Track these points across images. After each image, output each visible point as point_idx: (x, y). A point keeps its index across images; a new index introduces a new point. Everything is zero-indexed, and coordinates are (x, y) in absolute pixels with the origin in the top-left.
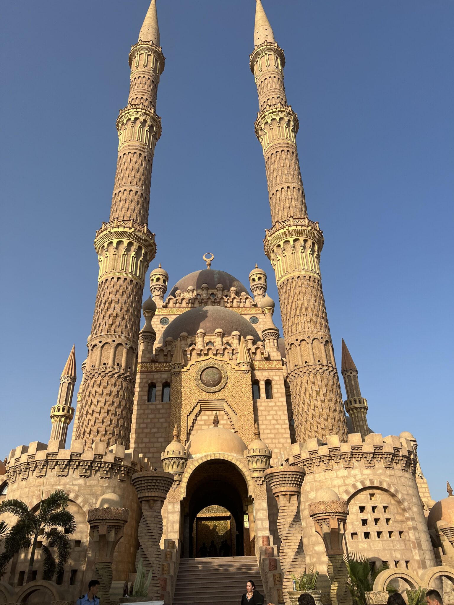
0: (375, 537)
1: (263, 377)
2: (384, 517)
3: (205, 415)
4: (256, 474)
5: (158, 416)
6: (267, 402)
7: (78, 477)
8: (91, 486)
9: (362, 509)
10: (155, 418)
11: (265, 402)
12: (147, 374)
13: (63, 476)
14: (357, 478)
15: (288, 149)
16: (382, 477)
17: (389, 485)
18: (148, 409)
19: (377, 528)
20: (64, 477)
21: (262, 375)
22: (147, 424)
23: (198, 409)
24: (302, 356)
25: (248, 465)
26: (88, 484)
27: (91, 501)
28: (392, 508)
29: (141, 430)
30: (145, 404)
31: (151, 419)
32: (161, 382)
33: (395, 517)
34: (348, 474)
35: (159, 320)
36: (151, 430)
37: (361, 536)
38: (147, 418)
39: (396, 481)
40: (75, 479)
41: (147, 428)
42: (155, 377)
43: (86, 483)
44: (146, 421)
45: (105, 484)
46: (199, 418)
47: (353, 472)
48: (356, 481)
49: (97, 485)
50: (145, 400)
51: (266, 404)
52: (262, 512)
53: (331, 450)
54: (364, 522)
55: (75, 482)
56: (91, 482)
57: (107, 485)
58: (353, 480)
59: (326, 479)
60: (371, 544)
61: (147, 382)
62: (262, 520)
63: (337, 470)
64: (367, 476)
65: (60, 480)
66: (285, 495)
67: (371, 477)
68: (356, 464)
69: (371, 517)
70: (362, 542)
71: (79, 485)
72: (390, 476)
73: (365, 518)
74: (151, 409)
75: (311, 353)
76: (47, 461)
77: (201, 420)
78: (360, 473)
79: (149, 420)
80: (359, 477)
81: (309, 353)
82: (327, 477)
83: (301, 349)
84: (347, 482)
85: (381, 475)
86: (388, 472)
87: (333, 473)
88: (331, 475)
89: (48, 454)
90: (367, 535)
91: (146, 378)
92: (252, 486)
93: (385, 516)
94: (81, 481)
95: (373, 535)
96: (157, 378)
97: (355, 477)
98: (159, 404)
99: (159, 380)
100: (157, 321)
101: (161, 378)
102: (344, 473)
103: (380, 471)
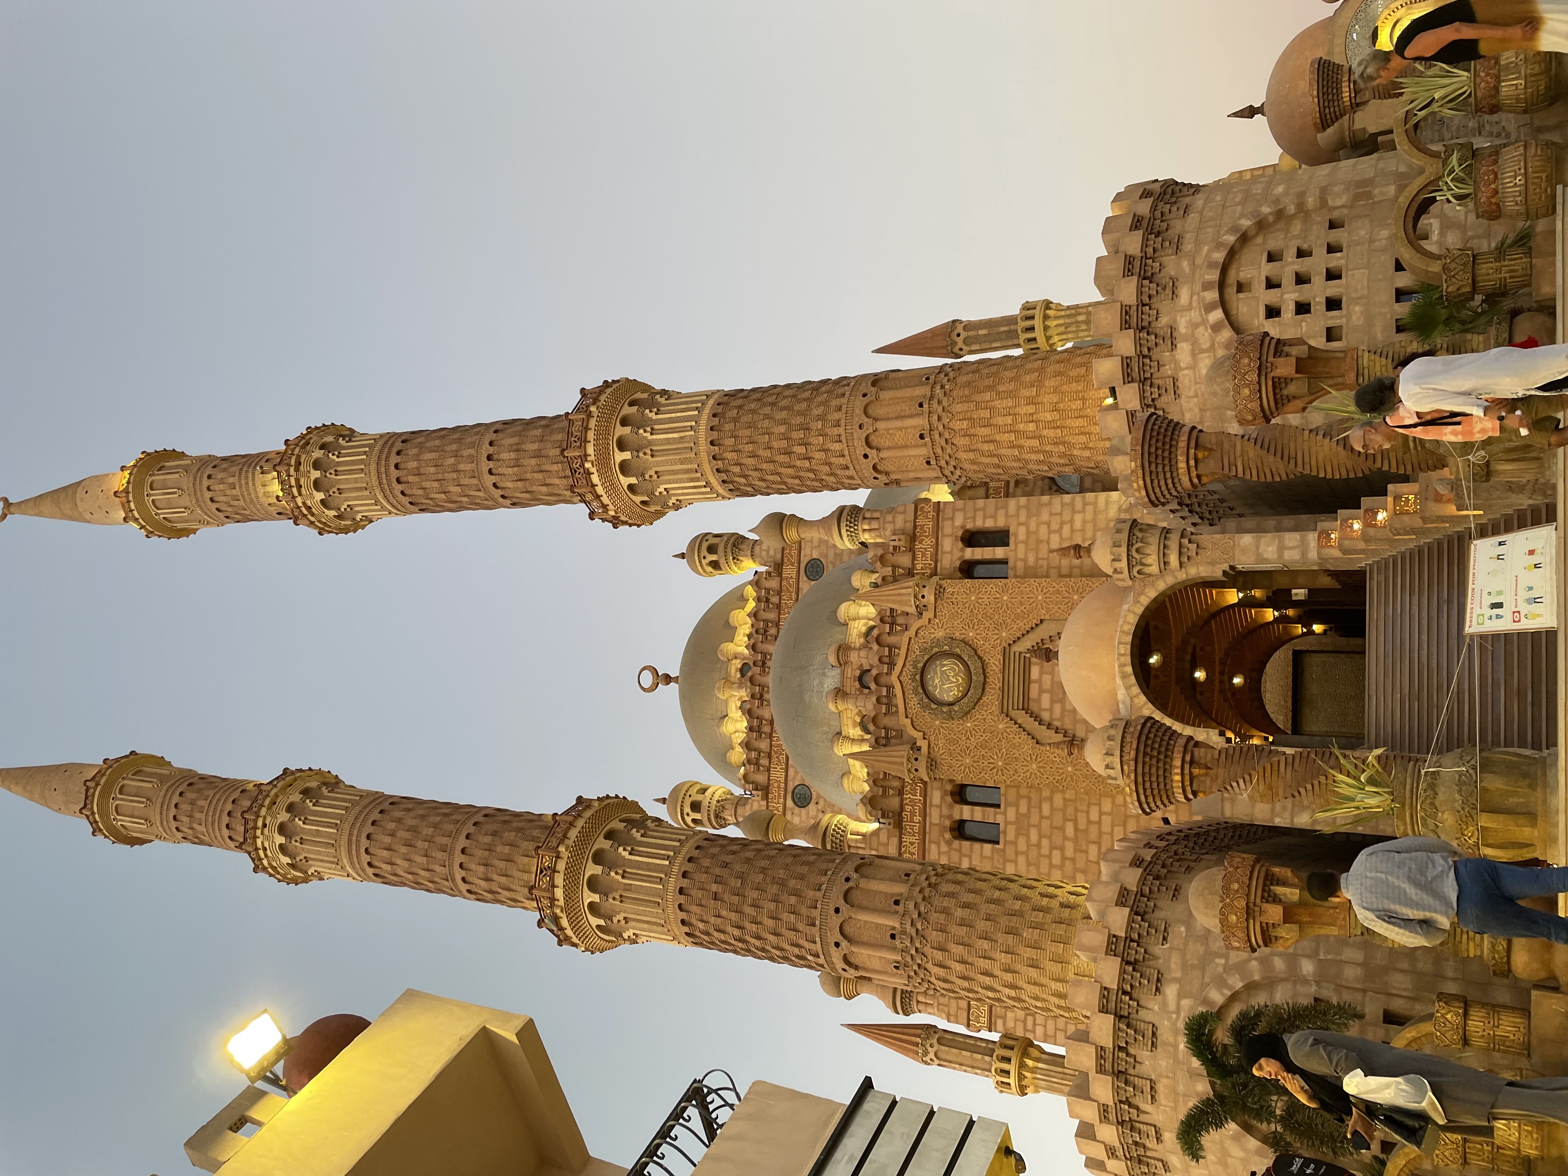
0: (1337, 286)
1: (955, 550)
2: (1293, 263)
3: (1039, 701)
4: (1173, 559)
5: (1034, 819)
6: (1016, 544)
7: (1158, 997)
8: (1184, 966)
9: (1272, 312)
10: (1038, 827)
11: (1016, 550)
12: (930, 842)
13: (1154, 1034)
14: (1199, 320)
15: (393, 453)
16: (1199, 261)
17: (1219, 246)
18: (1015, 843)
19: (1318, 280)
20: (1158, 1033)
21: (951, 552)
22: (1052, 848)
23: (1022, 717)
24: (906, 447)
25: (1150, 575)
26: (1178, 975)
27: (1220, 969)
28: (1274, 242)
29: (1067, 862)
30: (1004, 850)
31: (1040, 837)
32: (951, 807)
33: (1295, 237)
34: (1186, 340)
35: (797, 809)
36: (1069, 839)
37: (1335, 318)
38: (1039, 845)
39: (1209, 230)
40: (1164, 1005)
41: (1062, 849)
42: (937, 822)
43: (1175, 980)
44: (1045, 851)
45: (1180, 933)
46: (1046, 716)
47: (1182, 327)
48: (1204, 322)
49: (1183, 951)
50: (993, 850)
51: (1021, 548)
52: (1262, 547)
53: (1128, 378)
54: (1303, 308)
55: (1172, 1006)
56: (1173, 966)
57: (1183, 929)
58: (1201, 329)
59: (1196, 396)
60: (1354, 295)
61: (949, 843)
62: (1281, 549)
63: (1178, 368)
64: (1195, 298)
65: (1164, 1044)
66: (1196, 460)
67: (1198, 287)
68: (1164, 321)
69: (1291, 292)
70: (1349, 316)
71: (1180, 996)
72: (1198, 244)
73: (1292, 307)
74: (1018, 834)
75: (898, 424)
76: (1118, 1074)
77: (1051, 710)
78: (1188, 313)
79: (1045, 842)
80: (1195, 315)
81: (900, 429)
82: (1191, 393)
83: (889, 448)
84: (1207, 345)
85: (1193, 265)
86: (1187, 246)
87: (1184, 376)
88: (1187, 382)
89: (1101, 1070)
90: (1333, 304)
91: (938, 844)
92: (1201, 568)
93: (1290, 260)
94: (1171, 991)
95: (1334, 289)
96: (941, 816)
97: (1195, 326)
98: (1005, 814)
99: (945, 811)
100: (800, 815)
101: (940, 807)
102: (1183, 351)
103: (1185, 264)
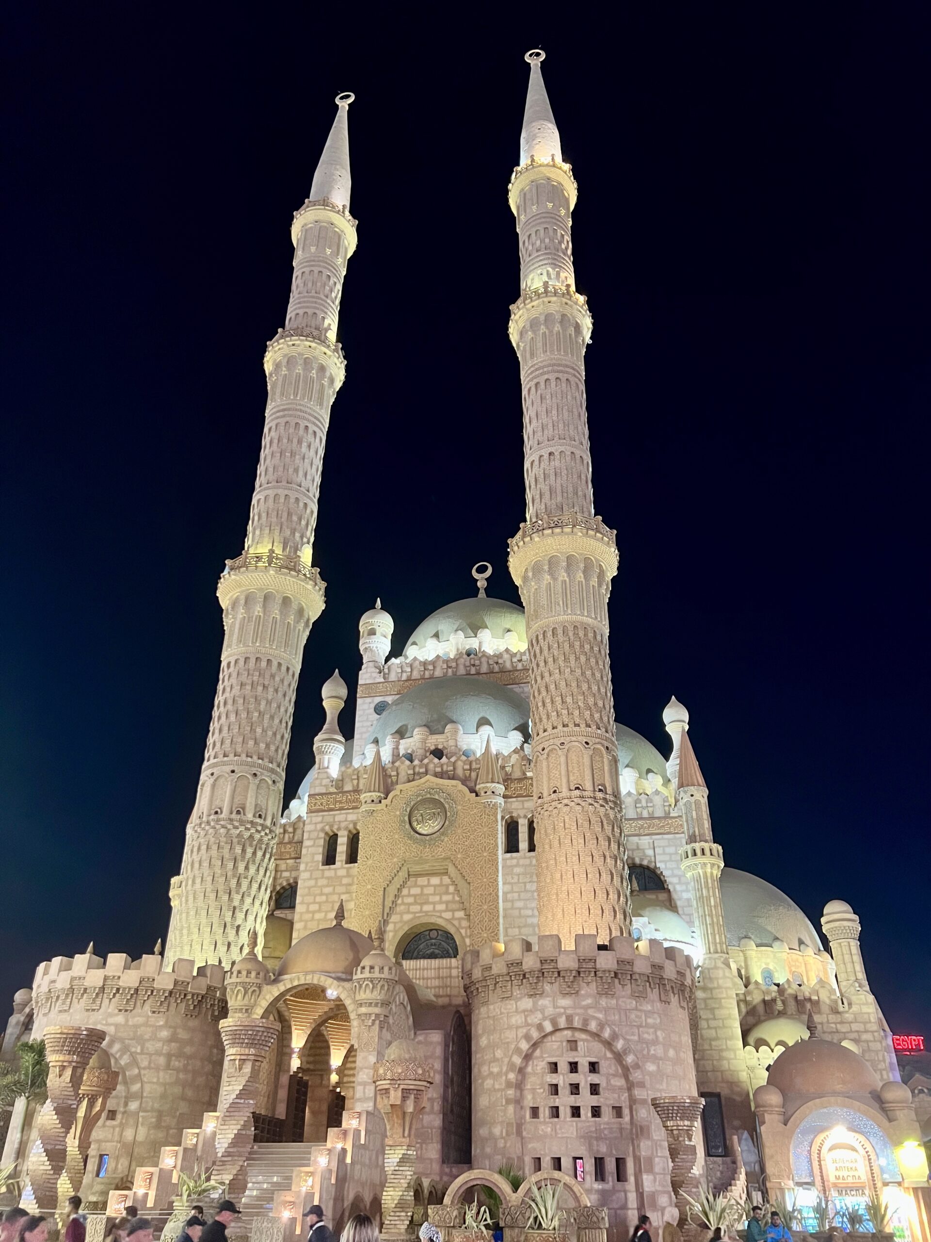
0: (565, 1114)
1: (525, 811)
2: (586, 1081)
3: (416, 885)
5: (339, 889)
6: (530, 858)
7: (117, 1011)
8: (136, 1026)
9: (554, 1067)
10: (333, 893)
11: (525, 858)
12: (323, 816)
13: (93, 1010)
14: (546, 1014)
16: (591, 1012)
17: (601, 1026)
18: (323, 877)
19: (573, 1100)
20: (95, 1013)
21: (523, 808)
22: (320, 903)
23: (403, 874)
25: (355, 993)
26: (130, 1023)
27: (133, 1050)
28: (607, 1066)
30: (318, 870)
31: (327, 895)
32: (346, 829)
33: (608, 1082)
34: (534, 1005)
36: (326, 915)
37: (544, 1113)
38: (322, 894)
39: (617, 1017)
40: (111, 1015)
41: (319, 911)
42: (336, 820)
43: (127, 1021)
44: (318, 899)
45: (158, 1022)
46: (405, 891)
47: (544, 1002)
48: (544, 1018)
49: (146, 1024)
50: (318, 861)
51: (527, 862)
52: (366, 1071)
53: (510, 965)
54: (555, 1089)
55: (111, 1020)
56: (136, 1019)
57: (161, 1023)
58: (540, 1016)
59: (501, 1014)
60: (558, 1127)
61: (322, 830)
62: (364, 1084)
63: (517, 1000)
64: (562, 1010)
65: (89, 1017)
67: (569, 1012)
68: (547, 987)
69: (564, 1081)
70: (545, 1123)
71: (117, 1026)
72: (606, 1010)
73: (556, 1082)
74: (328, 878)
76: (72, 989)
77: (409, 895)
78: (552, 1005)
79: (324, 898)
80: (550, 1011)
82: (503, 1010)
84: (529, 1021)
85: (588, 1007)
86: (603, 1002)
87: (512, 1005)
88: (509, 1007)
89: (73, 979)
90: (555, 1112)
91: (322, 822)
93: (589, 1079)
94: (120, 1019)
95: (565, 1112)
96: (340, 822)
97: (543, 1013)
98: (342, 868)
99: (343, 825)
100: (369, 709)
101: (346, 821)
102: (526, 1003)
103: (589, 1001)
